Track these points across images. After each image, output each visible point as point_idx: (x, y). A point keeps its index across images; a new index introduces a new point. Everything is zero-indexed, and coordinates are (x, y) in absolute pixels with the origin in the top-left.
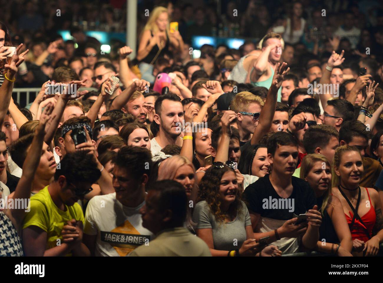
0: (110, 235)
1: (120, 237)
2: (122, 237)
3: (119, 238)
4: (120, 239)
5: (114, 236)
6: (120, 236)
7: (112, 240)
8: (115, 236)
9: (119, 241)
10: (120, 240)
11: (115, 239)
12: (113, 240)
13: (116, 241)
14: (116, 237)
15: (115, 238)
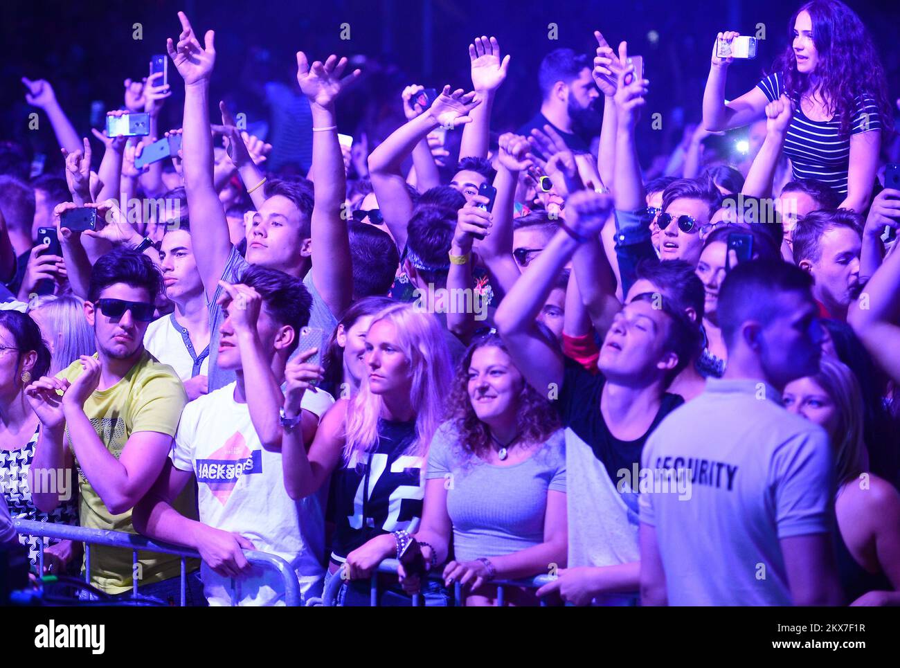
0: (206, 465)
1: (225, 468)
2: (230, 469)
3: (223, 472)
4: (225, 472)
5: (213, 468)
6: (224, 466)
7: (211, 477)
8: (215, 466)
9: (223, 478)
10: (224, 475)
11: (216, 474)
12: (212, 475)
13: (218, 478)
14: (217, 469)
15: (215, 471)
